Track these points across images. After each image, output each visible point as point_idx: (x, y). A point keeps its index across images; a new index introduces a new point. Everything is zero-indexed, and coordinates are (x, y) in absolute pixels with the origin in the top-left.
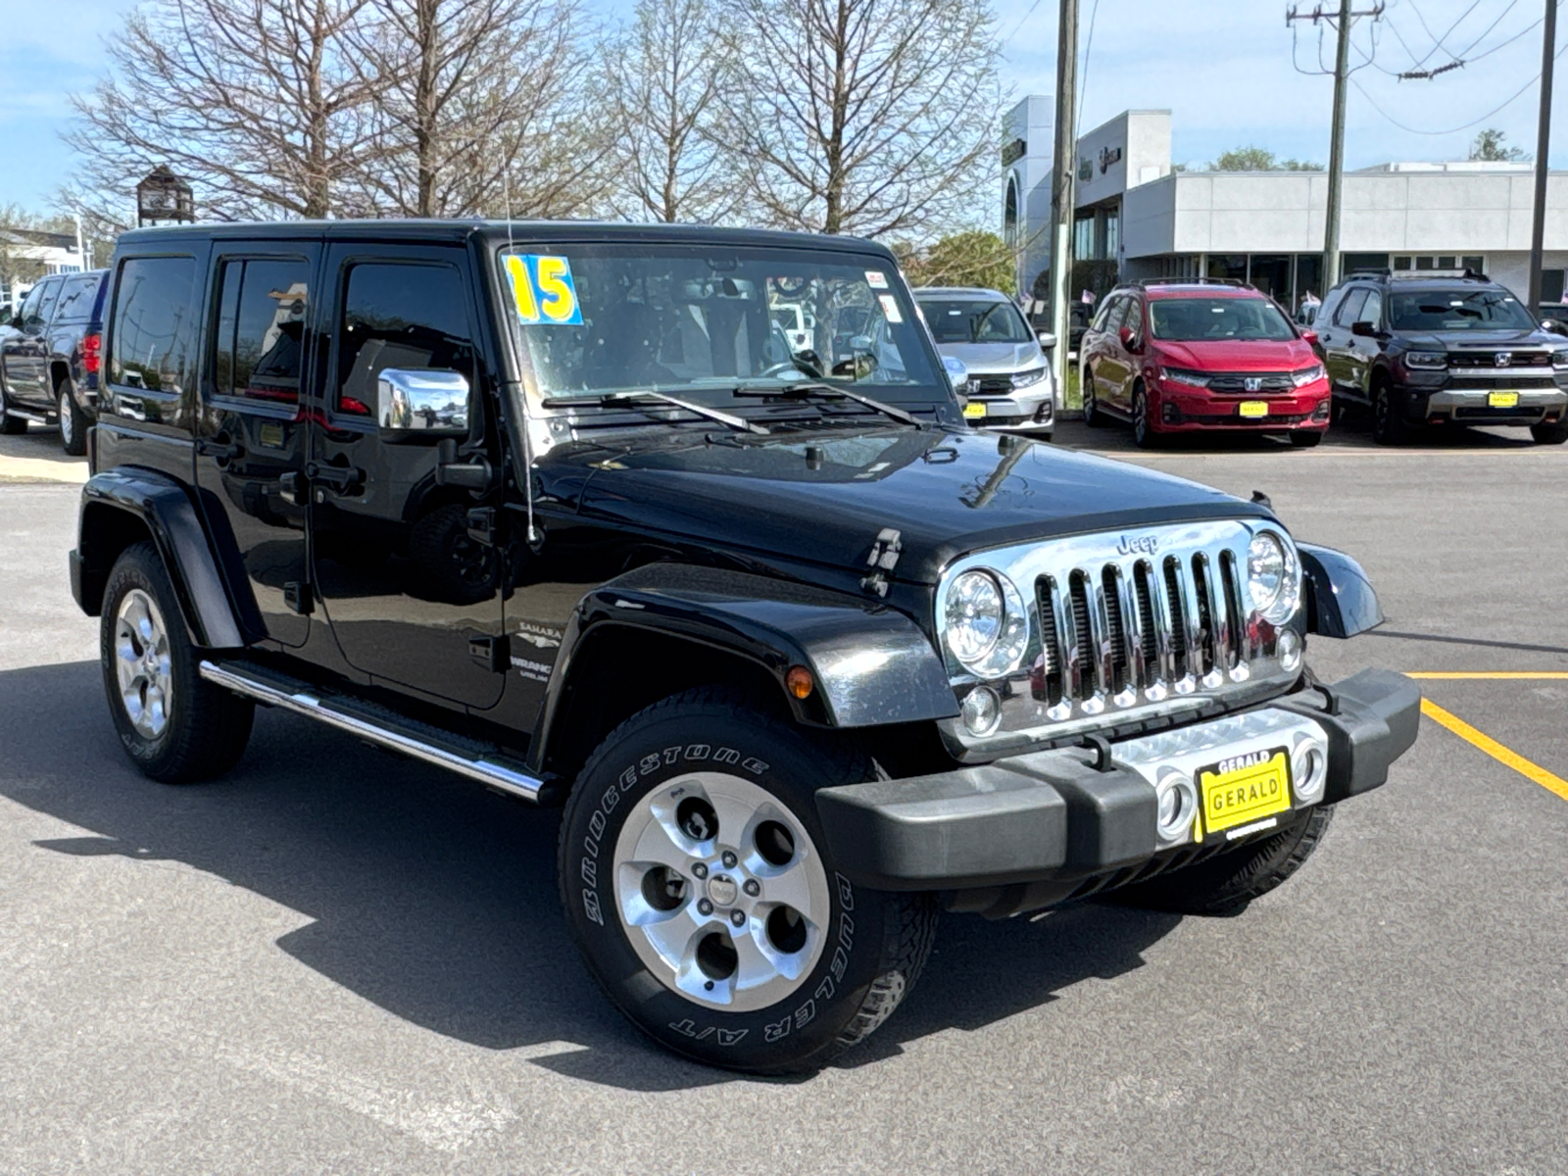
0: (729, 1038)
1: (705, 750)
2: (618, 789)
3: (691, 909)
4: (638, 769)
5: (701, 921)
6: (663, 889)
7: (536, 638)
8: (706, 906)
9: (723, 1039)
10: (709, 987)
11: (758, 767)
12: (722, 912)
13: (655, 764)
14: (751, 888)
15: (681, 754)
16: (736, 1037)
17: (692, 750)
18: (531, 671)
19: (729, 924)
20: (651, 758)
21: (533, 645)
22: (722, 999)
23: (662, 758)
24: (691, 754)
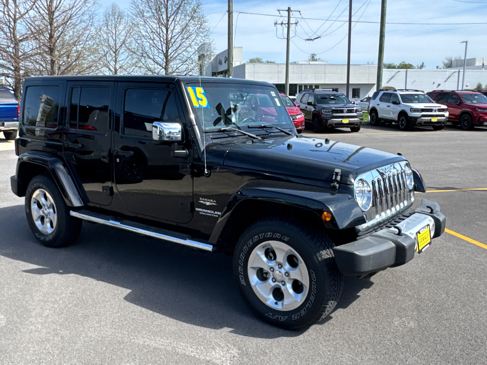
0: (282, 319)
1: (271, 234)
2: (247, 246)
3: (270, 281)
4: (253, 240)
5: (273, 284)
6: (262, 275)
7: (206, 202)
8: (274, 280)
9: (281, 319)
10: (276, 303)
11: (286, 239)
12: (279, 282)
13: (257, 239)
14: (287, 274)
15: (264, 235)
16: (284, 318)
17: (267, 234)
18: (204, 212)
19: (280, 284)
20: (256, 237)
21: (205, 205)
22: (279, 307)
23: (259, 237)
24: (267, 236)
